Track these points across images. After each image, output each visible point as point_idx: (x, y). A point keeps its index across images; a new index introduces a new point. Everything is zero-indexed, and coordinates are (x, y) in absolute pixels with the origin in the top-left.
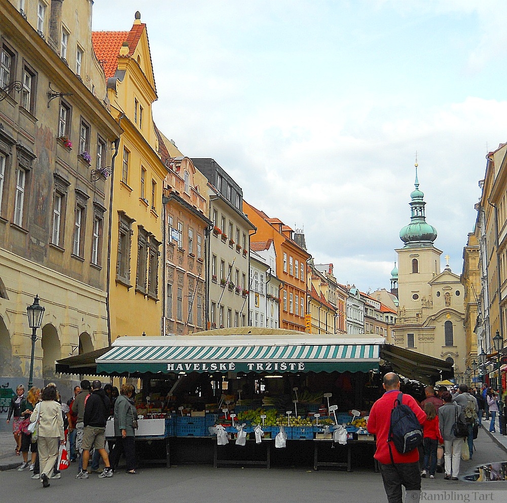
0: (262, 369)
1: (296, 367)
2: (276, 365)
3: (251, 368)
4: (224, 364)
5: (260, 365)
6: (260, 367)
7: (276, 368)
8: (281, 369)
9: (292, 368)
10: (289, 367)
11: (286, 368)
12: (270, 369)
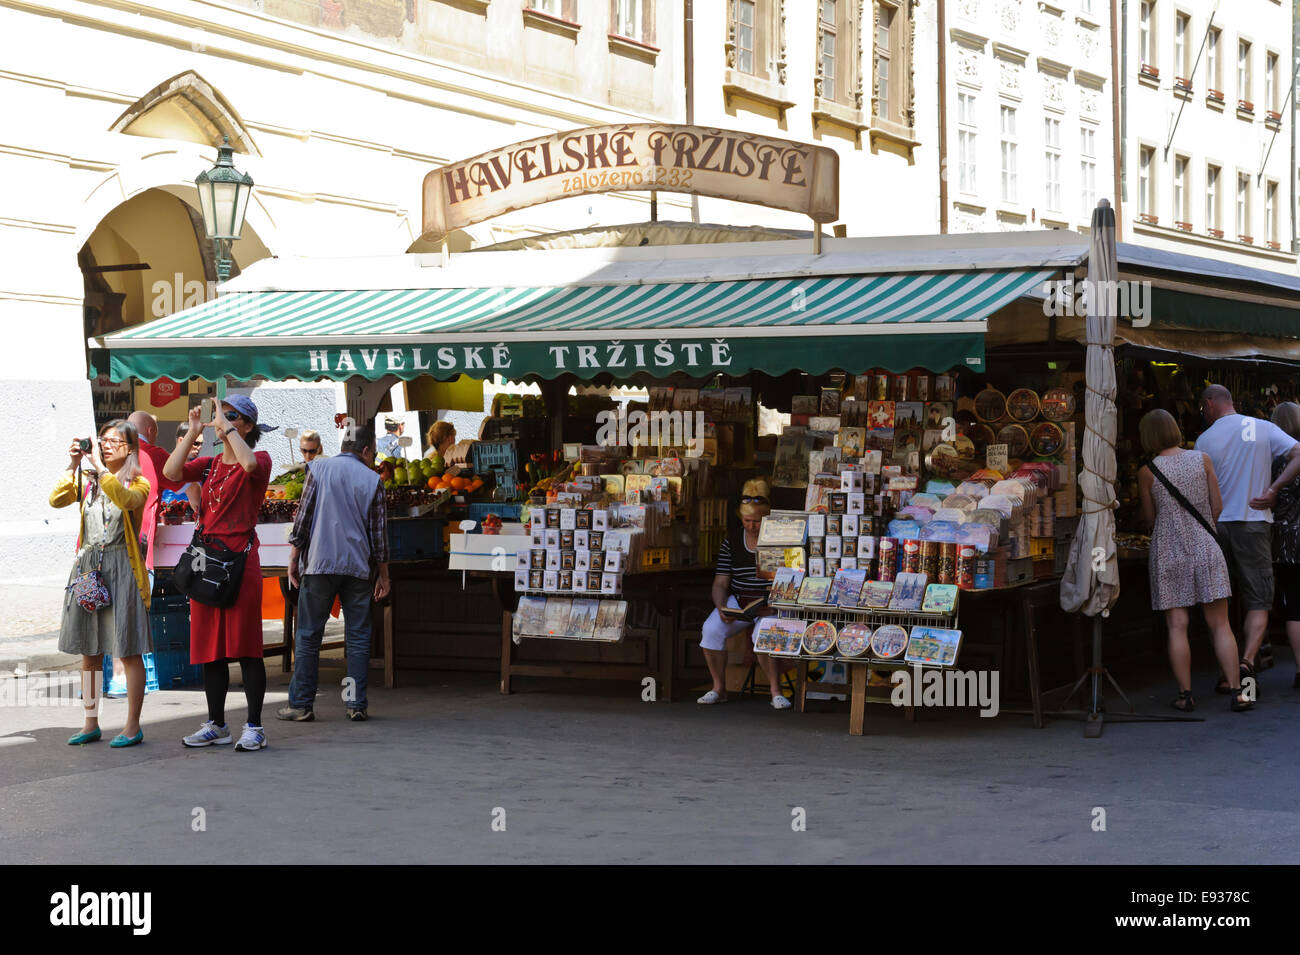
0: (595, 364)
1: (704, 355)
2: (639, 350)
3: (560, 363)
4: (478, 349)
5: (587, 351)
6: (587, 358)
7: (641, 362)
8: (658, 363)
9: (693, 361)
10: (681, 357)
11: (670, 359)
12: (623, 364)
